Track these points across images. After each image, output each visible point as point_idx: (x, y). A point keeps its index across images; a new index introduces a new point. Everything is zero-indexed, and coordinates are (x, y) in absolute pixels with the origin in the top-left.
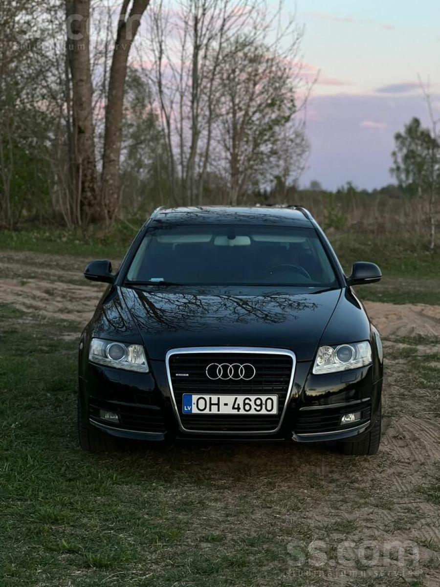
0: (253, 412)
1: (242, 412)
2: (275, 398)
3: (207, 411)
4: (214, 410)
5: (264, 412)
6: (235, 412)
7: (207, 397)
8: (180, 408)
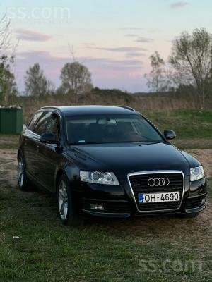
0: (170, 200)
1: (165, 200)
2: (178, 193)
3: (150, 202)
4: (153, 201)
5: (174, 200)
6: (162, 201)
7: (149, 195)
8: (137, 201)
